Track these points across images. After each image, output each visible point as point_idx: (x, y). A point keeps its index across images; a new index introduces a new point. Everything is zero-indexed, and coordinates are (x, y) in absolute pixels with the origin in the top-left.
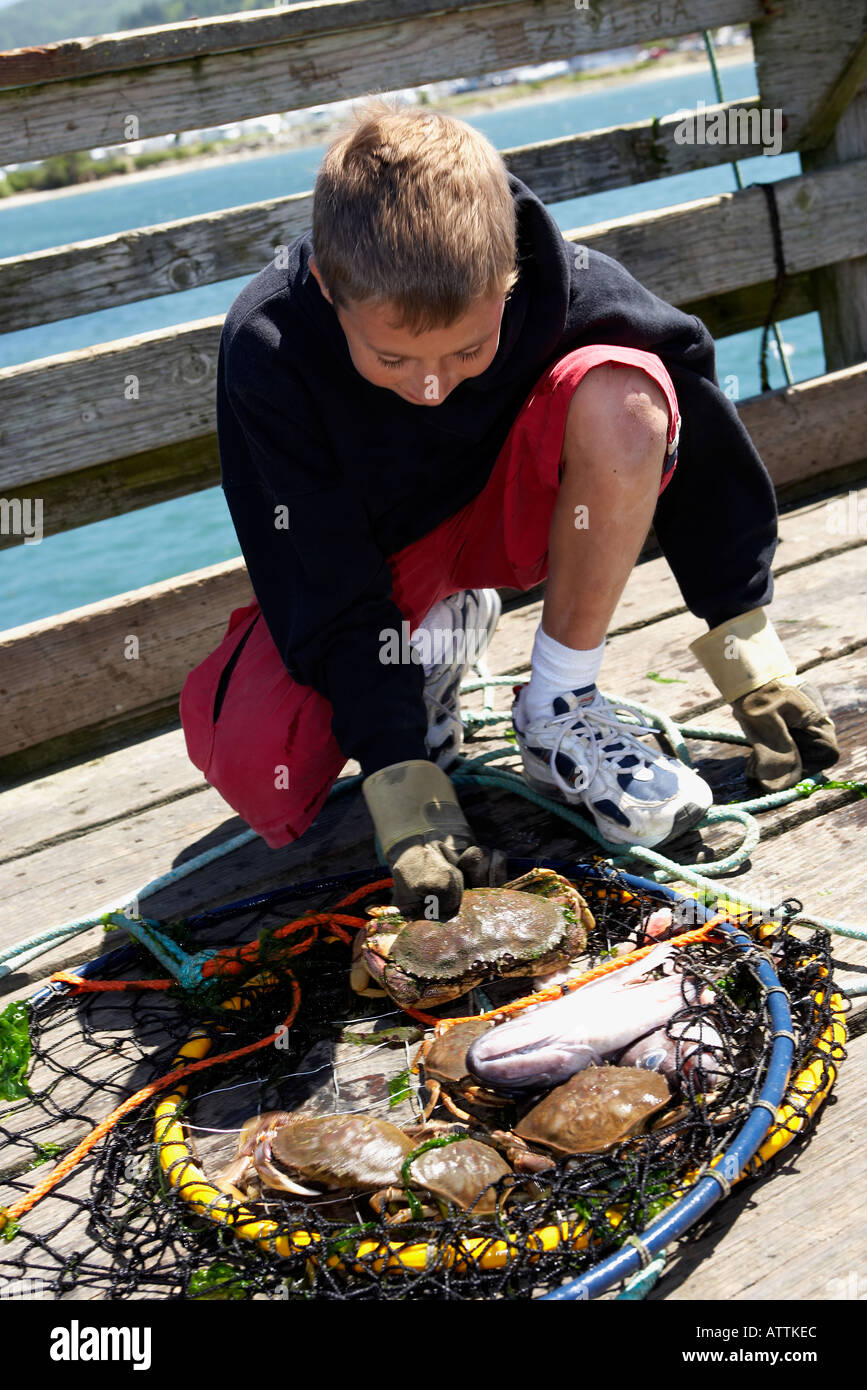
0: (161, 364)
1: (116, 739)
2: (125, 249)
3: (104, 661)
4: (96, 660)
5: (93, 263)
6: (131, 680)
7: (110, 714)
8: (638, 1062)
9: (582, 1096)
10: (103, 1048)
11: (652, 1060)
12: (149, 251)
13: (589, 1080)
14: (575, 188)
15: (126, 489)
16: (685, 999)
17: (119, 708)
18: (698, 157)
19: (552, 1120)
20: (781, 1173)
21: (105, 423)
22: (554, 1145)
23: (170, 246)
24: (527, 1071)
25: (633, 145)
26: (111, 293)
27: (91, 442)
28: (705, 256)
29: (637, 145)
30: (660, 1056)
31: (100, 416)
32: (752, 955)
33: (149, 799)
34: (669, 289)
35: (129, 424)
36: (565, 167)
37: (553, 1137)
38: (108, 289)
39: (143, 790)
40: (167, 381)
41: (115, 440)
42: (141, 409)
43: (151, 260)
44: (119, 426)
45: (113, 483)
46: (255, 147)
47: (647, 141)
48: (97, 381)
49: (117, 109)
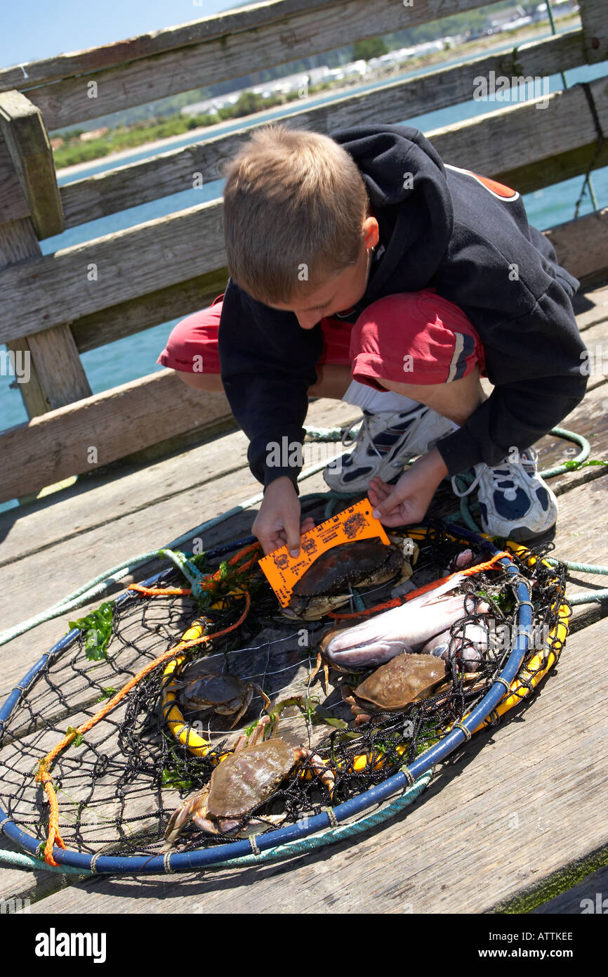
0: (209, 222)
1: (197, 441)
2: (189, 155)
3: (185, 397)
4: (181, 397)
5: (171, 165)
6: (202, 407)
7: (191, 426)
8: (431, 652)
9: (394, 673)
10: (150, 630)
11: (439, 650)
12: (204, 155)
13: (398, 662)
14: (464, 95)
15: (200, 296)
16: (466, 610)
17: (197, 423)
18: (543, 70)
19: (375, 686)
20: (513, 721)
21: (179, 259)
22: (375, 702)
23: (216, 151)
24: (362, 658)
25: (500, 66)
26: (183, 182)
27: (171, 271)
28: (546, 132)
29: (503, 65)
30: (444, 648)
31: (175, 256)
32: (515, 579)
33: (207, 476)
34: (523, 154)
35: (193, 259)
36: (458, 83)
37: (375, 697)
38: (180, 180)
39: (206, 471)
40: (213, 232)
41: (185, 269)
42: (200, 249)
43: (205, 160)
44: (188, 260)
45: (192, 293)
46: (352, 83)
47: (509, 62)
48: (172, 235)
49: (177, 71)
